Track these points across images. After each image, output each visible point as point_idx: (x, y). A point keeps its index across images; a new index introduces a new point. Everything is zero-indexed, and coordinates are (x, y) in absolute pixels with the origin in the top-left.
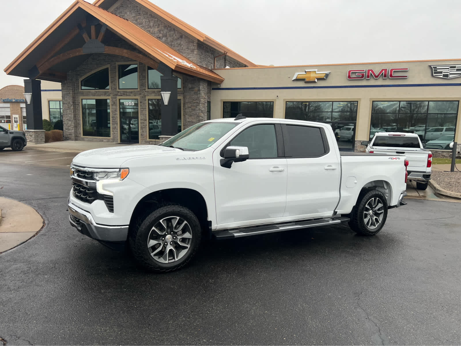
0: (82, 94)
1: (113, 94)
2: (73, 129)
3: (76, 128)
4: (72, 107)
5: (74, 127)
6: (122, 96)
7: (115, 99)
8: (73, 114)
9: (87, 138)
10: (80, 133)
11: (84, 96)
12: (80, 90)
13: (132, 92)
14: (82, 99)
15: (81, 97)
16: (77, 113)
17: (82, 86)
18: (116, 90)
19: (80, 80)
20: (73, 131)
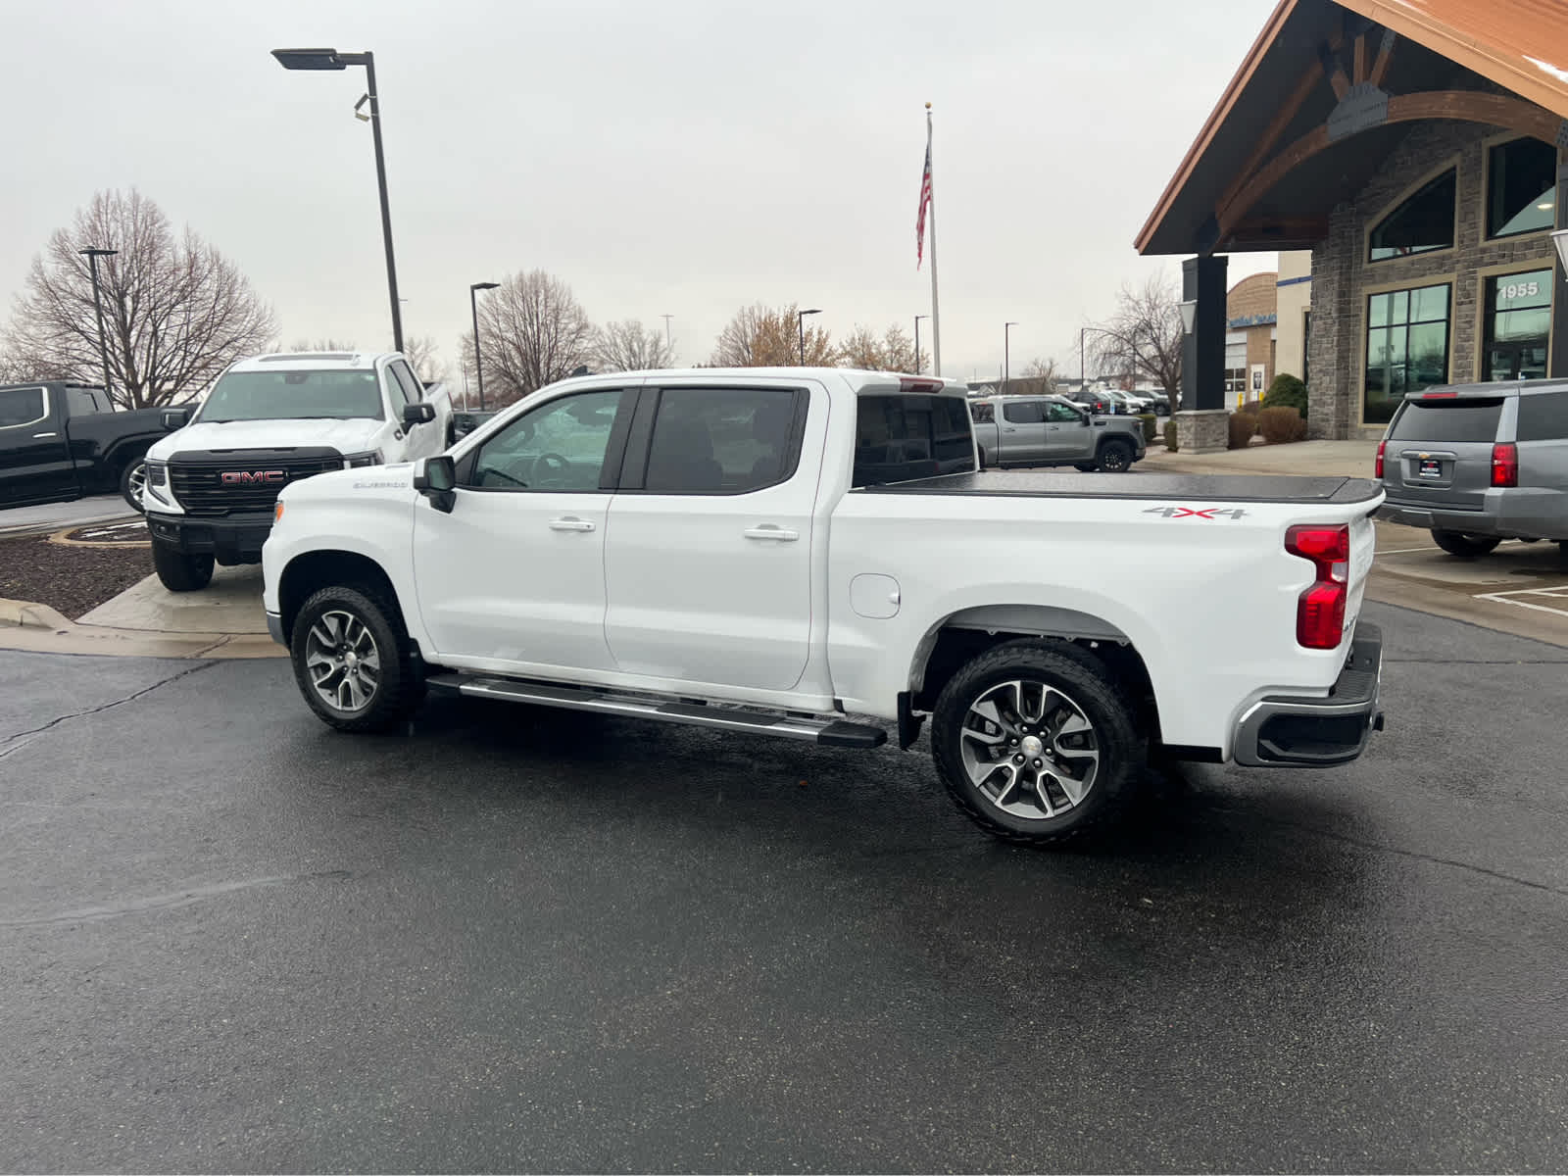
0: (1371, 278)
1: (1465, 261)
2: (1335, 402)
3: (1344, 397)
4: (1336, 328)
5: (1337, 395)
6: (1496, 263)
7: (1472, 278)
8: (1336, 349)
9: (1375, 430)
10: (1355, 414)
11: (1374, 283)
12: (1366, 266)
13: (1528, 246)
14: (1369, 296)
15: (1366, 290)
16: (1351, 347)
17: (1373, 245)
18: (1476, 245)
19: (1368, 228)
20: (1333, 408)
